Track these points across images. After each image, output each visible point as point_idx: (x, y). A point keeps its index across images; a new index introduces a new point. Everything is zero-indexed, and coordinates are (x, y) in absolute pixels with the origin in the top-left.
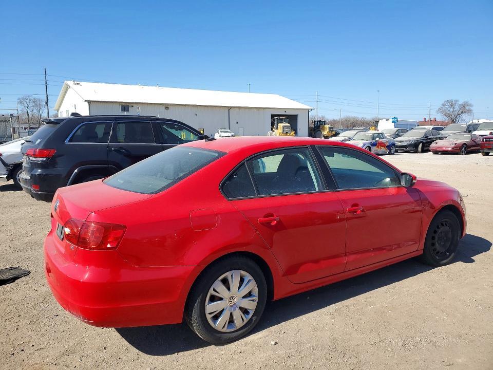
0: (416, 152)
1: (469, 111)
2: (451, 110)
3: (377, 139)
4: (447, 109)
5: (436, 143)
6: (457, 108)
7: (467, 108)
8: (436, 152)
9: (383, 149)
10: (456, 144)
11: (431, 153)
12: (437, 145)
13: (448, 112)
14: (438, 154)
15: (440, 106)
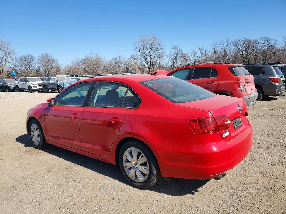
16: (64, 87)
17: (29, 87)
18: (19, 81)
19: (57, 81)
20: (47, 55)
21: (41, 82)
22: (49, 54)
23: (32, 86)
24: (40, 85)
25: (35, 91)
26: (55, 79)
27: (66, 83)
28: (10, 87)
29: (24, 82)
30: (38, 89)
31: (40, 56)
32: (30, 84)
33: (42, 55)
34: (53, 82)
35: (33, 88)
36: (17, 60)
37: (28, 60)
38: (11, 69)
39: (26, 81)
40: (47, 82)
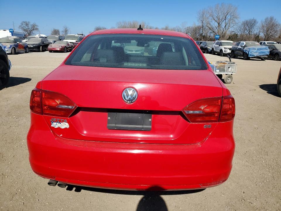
0: (39, 51)
1: (37, 29)
2: (27, 27)
3: (18, 42)
4: (24, 27)
5: (51, 46)
6: (30, 27)
7: (36, 27)
8: (51, 51)
9: (22, 49)
10: (62, 46)
11: (48, 51)
12: (51, 47)
13: (26, 29)
14: (52, 52)
15: (20, 25)
16: (248, 53)
17: (221, 50)
18: (216, 44)
19: (245, 46)
20: (272, 19)
21: (231, 47)
22: (275, 18)
23: (223, 50)
24: (230, 49)
25: (225, 55)
26: (244, 43)
27: (253, 49)
28: (209, 49)
29: (218, 46)
30: (228, 53)
31: (264, 20)
32: (222, 48)
33: (267, 19)
34: (241, 47)
35: (224, 52)
36: (240, 24)
37: (250, 24)
38: (233, 33)
39: (221, 44)
40: (236, 46)
